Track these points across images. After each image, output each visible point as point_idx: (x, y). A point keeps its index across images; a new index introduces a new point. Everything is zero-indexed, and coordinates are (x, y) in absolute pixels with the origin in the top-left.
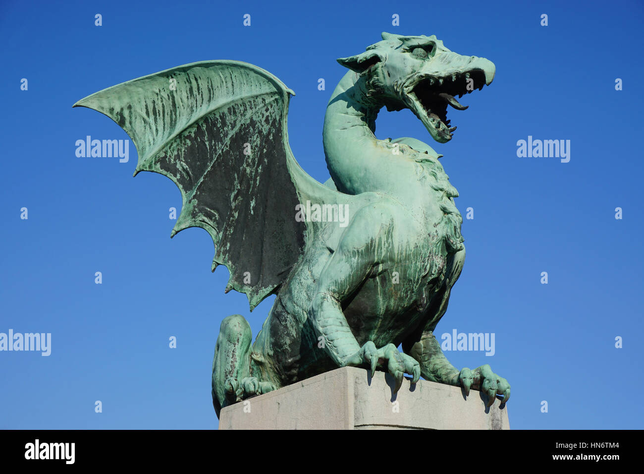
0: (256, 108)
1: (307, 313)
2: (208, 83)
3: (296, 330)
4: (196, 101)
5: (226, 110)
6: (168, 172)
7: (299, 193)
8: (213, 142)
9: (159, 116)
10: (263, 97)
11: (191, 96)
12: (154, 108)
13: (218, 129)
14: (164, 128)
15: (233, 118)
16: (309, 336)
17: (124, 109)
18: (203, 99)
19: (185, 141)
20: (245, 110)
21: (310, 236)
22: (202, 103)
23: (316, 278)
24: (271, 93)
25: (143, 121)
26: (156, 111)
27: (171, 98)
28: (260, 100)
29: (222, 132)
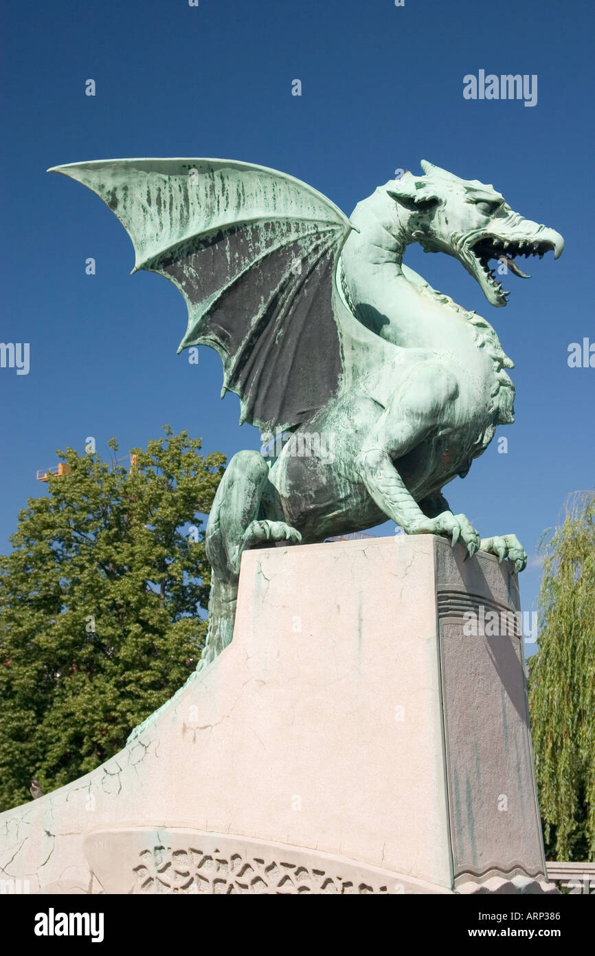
0: (303, 232)
1: (345, 464)
2: (238, 186)
3: (327, 478)
4: (218, 202)
5: (261, 224)
6: (172, 275)
7: (340, 333)
8: (237, 255)
9: (165, 207)
10: (316, 223)
11: (211, 194)
12: (159, 198)
13: (246, 242)
14: (171, 224)
15: (270, 235)
16: (342, 487)
17: (118, 190)
18: (228, 203)
19: (199, 246)
20: (289, 230)
21: (347, 380)
22: (227, 206)
23: (357, 429)
24: (329, 222)
25: (141, 209)
26: (161, 201)
27: (182, 190)
28: (311, 225)
29: (251, 247)
